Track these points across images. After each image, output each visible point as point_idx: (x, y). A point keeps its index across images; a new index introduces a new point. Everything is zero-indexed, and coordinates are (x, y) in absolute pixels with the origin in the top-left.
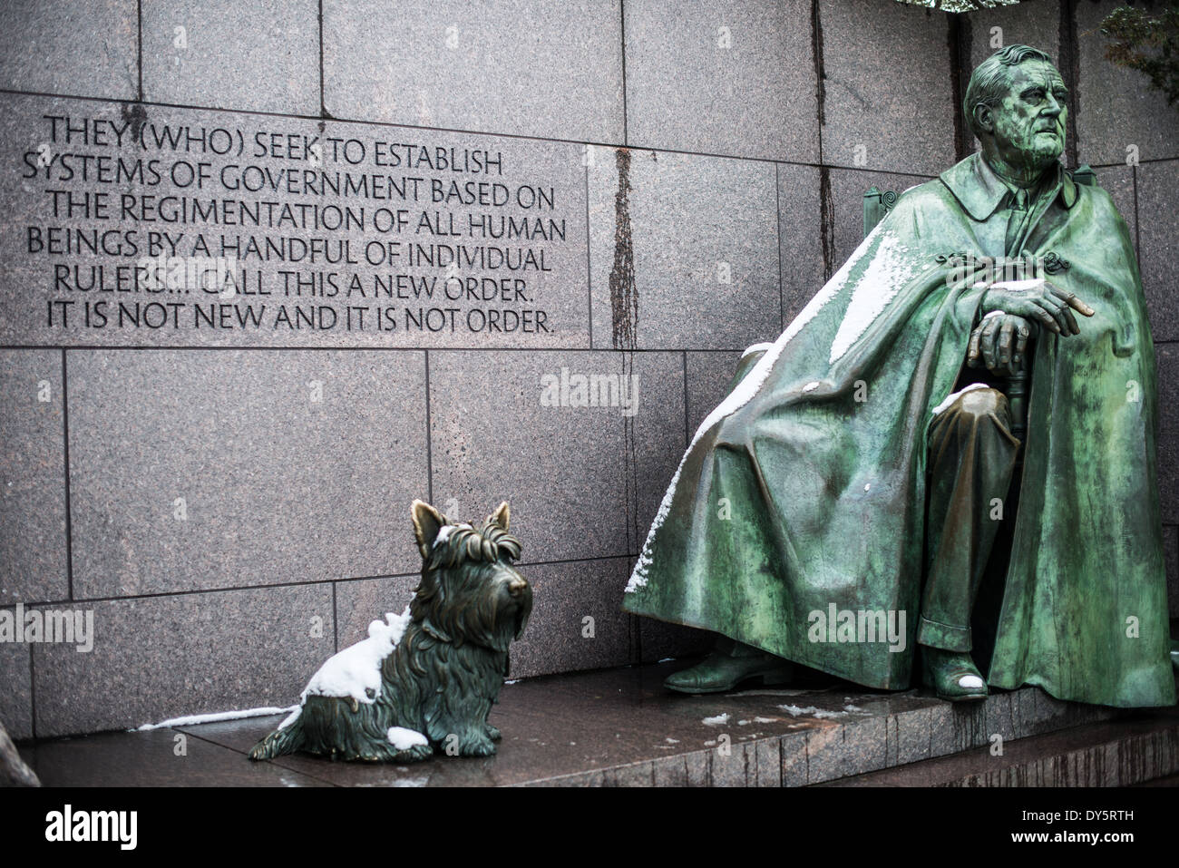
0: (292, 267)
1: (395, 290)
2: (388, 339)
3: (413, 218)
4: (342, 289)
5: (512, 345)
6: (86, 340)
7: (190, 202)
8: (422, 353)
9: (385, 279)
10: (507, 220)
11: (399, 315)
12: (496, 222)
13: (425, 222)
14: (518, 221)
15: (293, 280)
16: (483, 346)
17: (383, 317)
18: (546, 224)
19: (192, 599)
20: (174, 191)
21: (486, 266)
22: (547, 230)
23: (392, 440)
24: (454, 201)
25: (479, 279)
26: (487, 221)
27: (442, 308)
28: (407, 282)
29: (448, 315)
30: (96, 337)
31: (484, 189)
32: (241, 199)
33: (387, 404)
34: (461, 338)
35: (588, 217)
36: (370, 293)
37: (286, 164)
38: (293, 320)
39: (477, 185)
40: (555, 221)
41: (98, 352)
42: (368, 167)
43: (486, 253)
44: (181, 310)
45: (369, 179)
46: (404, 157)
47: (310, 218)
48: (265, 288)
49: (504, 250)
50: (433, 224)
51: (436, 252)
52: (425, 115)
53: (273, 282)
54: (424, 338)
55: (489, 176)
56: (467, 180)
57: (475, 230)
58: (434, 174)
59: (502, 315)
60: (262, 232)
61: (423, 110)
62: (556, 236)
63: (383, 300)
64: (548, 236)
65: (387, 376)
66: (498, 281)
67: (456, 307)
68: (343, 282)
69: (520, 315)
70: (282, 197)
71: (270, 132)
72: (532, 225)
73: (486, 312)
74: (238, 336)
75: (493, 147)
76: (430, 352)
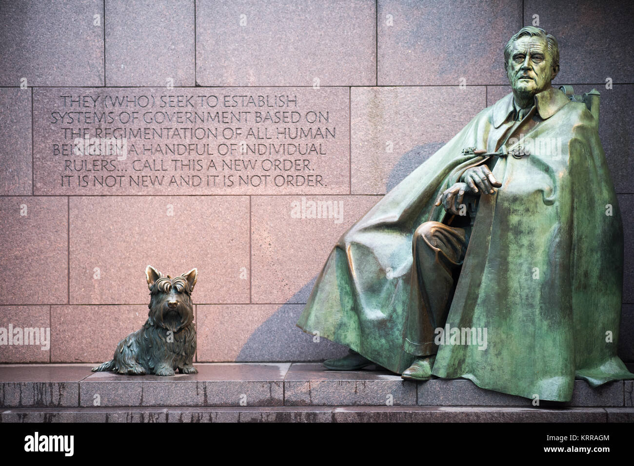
0: (178, 157)
1: (233, 167)
2: (229, 191)
3: (244, 131)
4: (205, 167)
5: (300, 192)
6: (78, 193)
7: (128, 130)
8: (248, 197)
9: (228, 161)
10: (299, 129)
11: (235, 179)
12: (293, 131)
13: (250, 133)
14: (306, 129)
15: (179, 164)
16: (283, 193)
17: (227, 180)
18: (323, 130)
20: (120, 125)
21: (286, 152)
22: (324, 133)
23: (230, 238)
24: (269, 122)
25: (281, 160)
26: (287, 131)
27: (259, 175)
28: (241, 163)
29: (263, 178)
30: (83, 191)
31: (286, 115)
32: (153, 127)
33: (227, 221)
34: (271, 190)
35: (350, 126)
36: (220, 169)
37: (176, 109)
38: (179, 182)
39: (282, 113)
40: (329, 128)
41: (84, 197)
42: (220, 108)
43: (286, 147)
44: (123, 179)
45: (220, 114)
46: (240, 102)
47: (188, 134)
48: (164, 168)
49: (297, 145)
50: (256, 133)
51: (257, 147)
52: (252, 80)
53: (169, 165)
54: (250, 190)
55: (289, 108)
56: (276, 111)
57: (280, 136)
58: (256, 109)
59: (295, 178)
60: (163, 141)
61: (251, 78)
62: (329, 136)
63: (227, 171)
64: (324, 136)
65: (228, 208)
66: (293, 160)
67: (268, 174)
68: (205, 163)
69: (306, 178)
70: (175, 125)
71: (168, 95)
72: (314, 131)
73: (285, 177)
74: (151, 190)
75: (291, 93)
76: (252, 197)
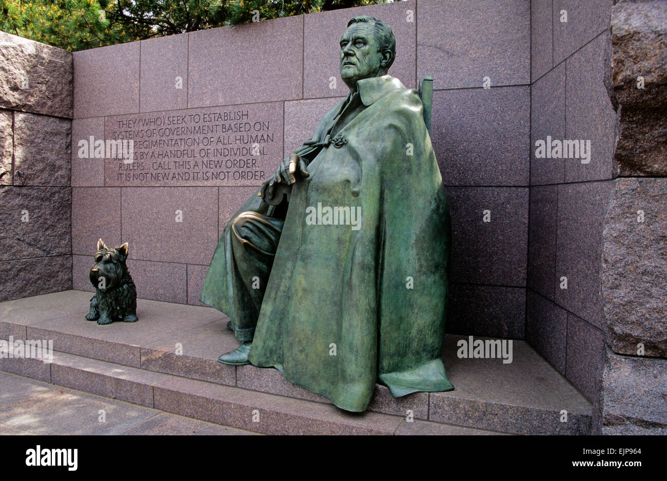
0: (177, 160)
1: (208, 166)
2: (206, 183)
3: (215, 140)
4: (192, 166)
5: (250, 185)
6: (126, 185)
7: (151, 142)
8: (217, 188)
9: (205, 162)
10: (250, 136)
11: (209, 175)
12: (246, 137)
13: (219, 141)
14: (254, 136)
15: (177, 165)
16: (239, 185)
17: (204, 175)
18: (265, 136)
19: (148, 263)
20: (147, 139)
21: (241, 155)
22: (266, 138)
23: (206, 218)
24: (230, 131)
25: (238, 160)
26: (242, 137)
27: (224, 171)
28: (213, 163)
29: (226, 174)
30: (128, 184)
31: (241, 126)
32: (164, 139)
33: (205, 206)
34: (231, 183)
35: (284, 132)
36: (200, 167)
37: (176, 126)
38: (177, 177)
39: (238, 124)
40: (269, 134)
41: (129, 188)
42: (201, 123)
43: (241, 150)
44: (148, 175)
45: (201, 127)
46: (213, 118)
47: (183, 143)
48: (170, 167)
49: (248, 148)
50: (222, 141)
51: (223, 151)
52: (221, 101)
53: (172, 165)
54: (218, 182)
55: (243, 120)
56: (235, 123)
57: (238, 142)
58: (222, 122)
59: (246, 173)
60: (169, 149)
61: (220, 100)
62: (269, 141)
63: (205, 169)
64: (266, 141)
65: (205, 196)
66: (245, 160)
67: (229, 171)
68: (192, 164)
69: (254, 173)
70: (176, 137)
71: (172, 116)
72: (259, 138)
73: (240, 172)
74: (162, 183)
75: (244, 109)
76: (221, 188)
